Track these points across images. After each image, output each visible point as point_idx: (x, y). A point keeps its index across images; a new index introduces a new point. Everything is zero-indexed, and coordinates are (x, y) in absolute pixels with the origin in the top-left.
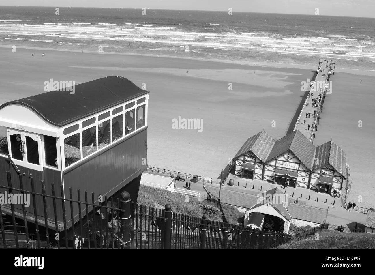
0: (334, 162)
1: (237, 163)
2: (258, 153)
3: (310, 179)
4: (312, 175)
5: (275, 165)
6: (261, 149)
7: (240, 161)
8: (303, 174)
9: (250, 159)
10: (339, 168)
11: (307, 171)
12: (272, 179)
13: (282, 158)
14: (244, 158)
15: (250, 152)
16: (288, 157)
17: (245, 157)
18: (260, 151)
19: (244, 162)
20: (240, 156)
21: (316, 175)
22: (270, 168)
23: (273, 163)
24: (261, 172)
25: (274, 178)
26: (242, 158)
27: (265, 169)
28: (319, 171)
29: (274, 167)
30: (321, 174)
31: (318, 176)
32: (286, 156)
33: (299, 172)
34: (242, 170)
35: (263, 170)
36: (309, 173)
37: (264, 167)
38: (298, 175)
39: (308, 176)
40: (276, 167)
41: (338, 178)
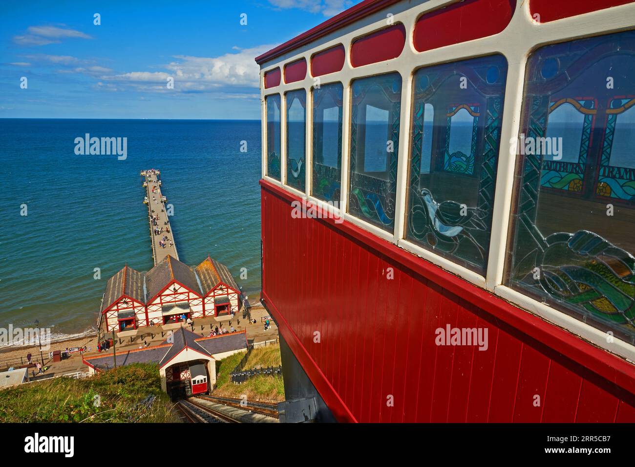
0: (224, 279)
1: (108, 315)
2: (134, 295)
3: (204, 304)
4: (206, 300)
5: (159, 302)
6: (135, 289)
7: (112, 312)
8: (196, 302)
9: (126, 305)
10: (231, 284)
11: (200, 298)
12: (160, 320)
13: (167, 292)
14: (118, 307)
16: (174, 289)
17: (119, 305)
18: (134, 292)
19: (118, 312)
20: (112, 306)
21: (209, 298)
22: (154, 308)
23: (158, 300)
24: (143, 316)
25: (162, 318)
26: (115, 308)
27: (149, 311)
28: (212, 294)
29: (160, 305)
30: (214, 296)
31: (213, 300)
32: (172, 288)
33: (190, 301)
34: (118, 322)
35: (146, 313)
36: (201, 299)
37: (146, 310)
38: (190, 305)
39: (201, 303)
40: (162, 305)
41: (233, 295)
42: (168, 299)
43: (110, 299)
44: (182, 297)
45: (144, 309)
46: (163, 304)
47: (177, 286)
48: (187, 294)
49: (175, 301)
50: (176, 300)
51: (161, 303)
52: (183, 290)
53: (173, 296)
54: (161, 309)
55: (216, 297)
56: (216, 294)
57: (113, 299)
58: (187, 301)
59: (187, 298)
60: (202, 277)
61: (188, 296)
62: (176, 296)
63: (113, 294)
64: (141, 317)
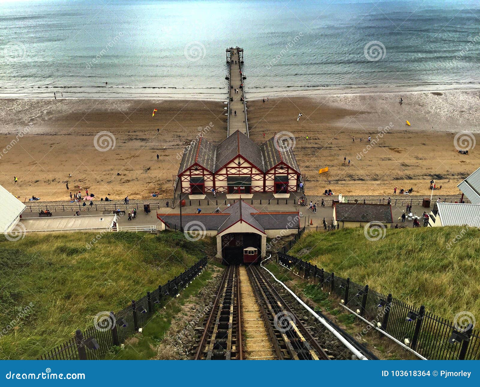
0: (286, 160)
1: (183, 179)
2: (205, 164)
3: (265, 180)
4: (267, 177)
5: (225, 173)
6: (206, 158)
7: (186, 177)
8: (257, 177)
9: (197, 172)
10: (292, 165)
11: (262, 174)
12: (225, 189)
13: (233, 165)
14: (190, 172)
15: (196, 164)
16: (239, 163)
17: (192, 171)
18: (205, 161)
19: (191, 177)
20: (185, 171)
21: (270, 175)
22: (221, 178)
23: (224, 171)
25: (227, 188)
26: (188, 173)
27: (216, 180)
28: (273, 172)
29: (226, 176)
30: (275, 174)
31: (273, 177)
32: (237, 161)
33: (253, 176)
34: (190, 186)
35: (214, 181)
36: (263, 176)
37: (214, 178)
38: (252, 179)
39: (263, 179)
40: (227, 176)
41: (292, 175)
42: (233, 171)
43: (185, 165)
44: (245, 171)
45: (212, 178)
46: (229, 176)
47: (242, 161)
48: (250, 169)
49: (239, 174)
50: (241, 173)
51: (227, 174)
52: (246, 165)
53: (238, 169)
54: (226, 179)
55: (276, 175)
56: (276, 172)
57: (187, 165)
58: (250, 176)
59: (250, 173)
60: (266, 154)
61: (251, 171)
62: (241, 169)
63: (188, 161)
64: (209, 184)
